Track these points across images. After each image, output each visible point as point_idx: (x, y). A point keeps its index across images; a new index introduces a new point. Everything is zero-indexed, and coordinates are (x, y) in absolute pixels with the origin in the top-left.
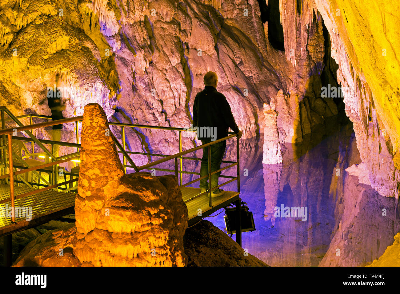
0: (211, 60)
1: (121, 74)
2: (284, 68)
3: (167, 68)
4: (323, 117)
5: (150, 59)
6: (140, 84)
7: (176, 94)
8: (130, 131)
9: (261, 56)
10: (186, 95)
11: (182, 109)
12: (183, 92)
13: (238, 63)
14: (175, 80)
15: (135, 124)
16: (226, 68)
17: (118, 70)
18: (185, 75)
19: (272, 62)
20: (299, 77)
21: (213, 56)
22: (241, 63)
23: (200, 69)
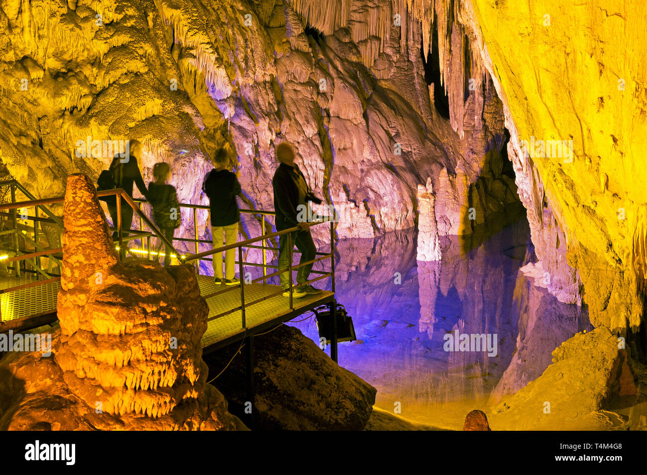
0: (357, 131)
1: (240, 147)
2: (454, 142)
3: (300, 141)
4: (502, 203)
5: (278, 129)
6: (265, 160)
7: (310, 172)
8: (251, 218)
9: (424, 126)
10: (323, 174)
11: (319, 191)
12: (320, 170)
13: (393, 134)
14: (310, 155)
15: (258, 210)
16: (377, 142)
17: (236, 142)
18: (323, 149)
19: (439, 134)
20: (472, 153)
21: (360, 126)
22: (398, 134)
23: (343, 141)
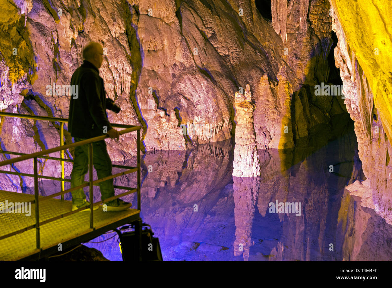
0: (169, 31)
1: (37, 46)
2: (276, 45)
3: (105, 40)
4: (328, 114)
5: (81, 27)
6: (65, 61)
7: (116, 76)
8: (49, 126)
9: (243, 28)
10: (130, 78)
11: (126, 97)
12: (127, 73)
13: (209, 36)
14: (116, 57)
15: (57, 117)
16: (191, 43)
17: (33, 41)
18: (131, 50)
19: (260, 36)
20: (296, 58)
21: (173, 26)
22: (214, 36)
23: (153, 42)
